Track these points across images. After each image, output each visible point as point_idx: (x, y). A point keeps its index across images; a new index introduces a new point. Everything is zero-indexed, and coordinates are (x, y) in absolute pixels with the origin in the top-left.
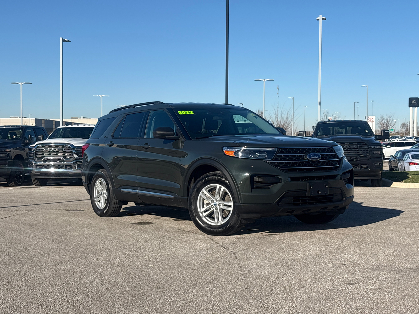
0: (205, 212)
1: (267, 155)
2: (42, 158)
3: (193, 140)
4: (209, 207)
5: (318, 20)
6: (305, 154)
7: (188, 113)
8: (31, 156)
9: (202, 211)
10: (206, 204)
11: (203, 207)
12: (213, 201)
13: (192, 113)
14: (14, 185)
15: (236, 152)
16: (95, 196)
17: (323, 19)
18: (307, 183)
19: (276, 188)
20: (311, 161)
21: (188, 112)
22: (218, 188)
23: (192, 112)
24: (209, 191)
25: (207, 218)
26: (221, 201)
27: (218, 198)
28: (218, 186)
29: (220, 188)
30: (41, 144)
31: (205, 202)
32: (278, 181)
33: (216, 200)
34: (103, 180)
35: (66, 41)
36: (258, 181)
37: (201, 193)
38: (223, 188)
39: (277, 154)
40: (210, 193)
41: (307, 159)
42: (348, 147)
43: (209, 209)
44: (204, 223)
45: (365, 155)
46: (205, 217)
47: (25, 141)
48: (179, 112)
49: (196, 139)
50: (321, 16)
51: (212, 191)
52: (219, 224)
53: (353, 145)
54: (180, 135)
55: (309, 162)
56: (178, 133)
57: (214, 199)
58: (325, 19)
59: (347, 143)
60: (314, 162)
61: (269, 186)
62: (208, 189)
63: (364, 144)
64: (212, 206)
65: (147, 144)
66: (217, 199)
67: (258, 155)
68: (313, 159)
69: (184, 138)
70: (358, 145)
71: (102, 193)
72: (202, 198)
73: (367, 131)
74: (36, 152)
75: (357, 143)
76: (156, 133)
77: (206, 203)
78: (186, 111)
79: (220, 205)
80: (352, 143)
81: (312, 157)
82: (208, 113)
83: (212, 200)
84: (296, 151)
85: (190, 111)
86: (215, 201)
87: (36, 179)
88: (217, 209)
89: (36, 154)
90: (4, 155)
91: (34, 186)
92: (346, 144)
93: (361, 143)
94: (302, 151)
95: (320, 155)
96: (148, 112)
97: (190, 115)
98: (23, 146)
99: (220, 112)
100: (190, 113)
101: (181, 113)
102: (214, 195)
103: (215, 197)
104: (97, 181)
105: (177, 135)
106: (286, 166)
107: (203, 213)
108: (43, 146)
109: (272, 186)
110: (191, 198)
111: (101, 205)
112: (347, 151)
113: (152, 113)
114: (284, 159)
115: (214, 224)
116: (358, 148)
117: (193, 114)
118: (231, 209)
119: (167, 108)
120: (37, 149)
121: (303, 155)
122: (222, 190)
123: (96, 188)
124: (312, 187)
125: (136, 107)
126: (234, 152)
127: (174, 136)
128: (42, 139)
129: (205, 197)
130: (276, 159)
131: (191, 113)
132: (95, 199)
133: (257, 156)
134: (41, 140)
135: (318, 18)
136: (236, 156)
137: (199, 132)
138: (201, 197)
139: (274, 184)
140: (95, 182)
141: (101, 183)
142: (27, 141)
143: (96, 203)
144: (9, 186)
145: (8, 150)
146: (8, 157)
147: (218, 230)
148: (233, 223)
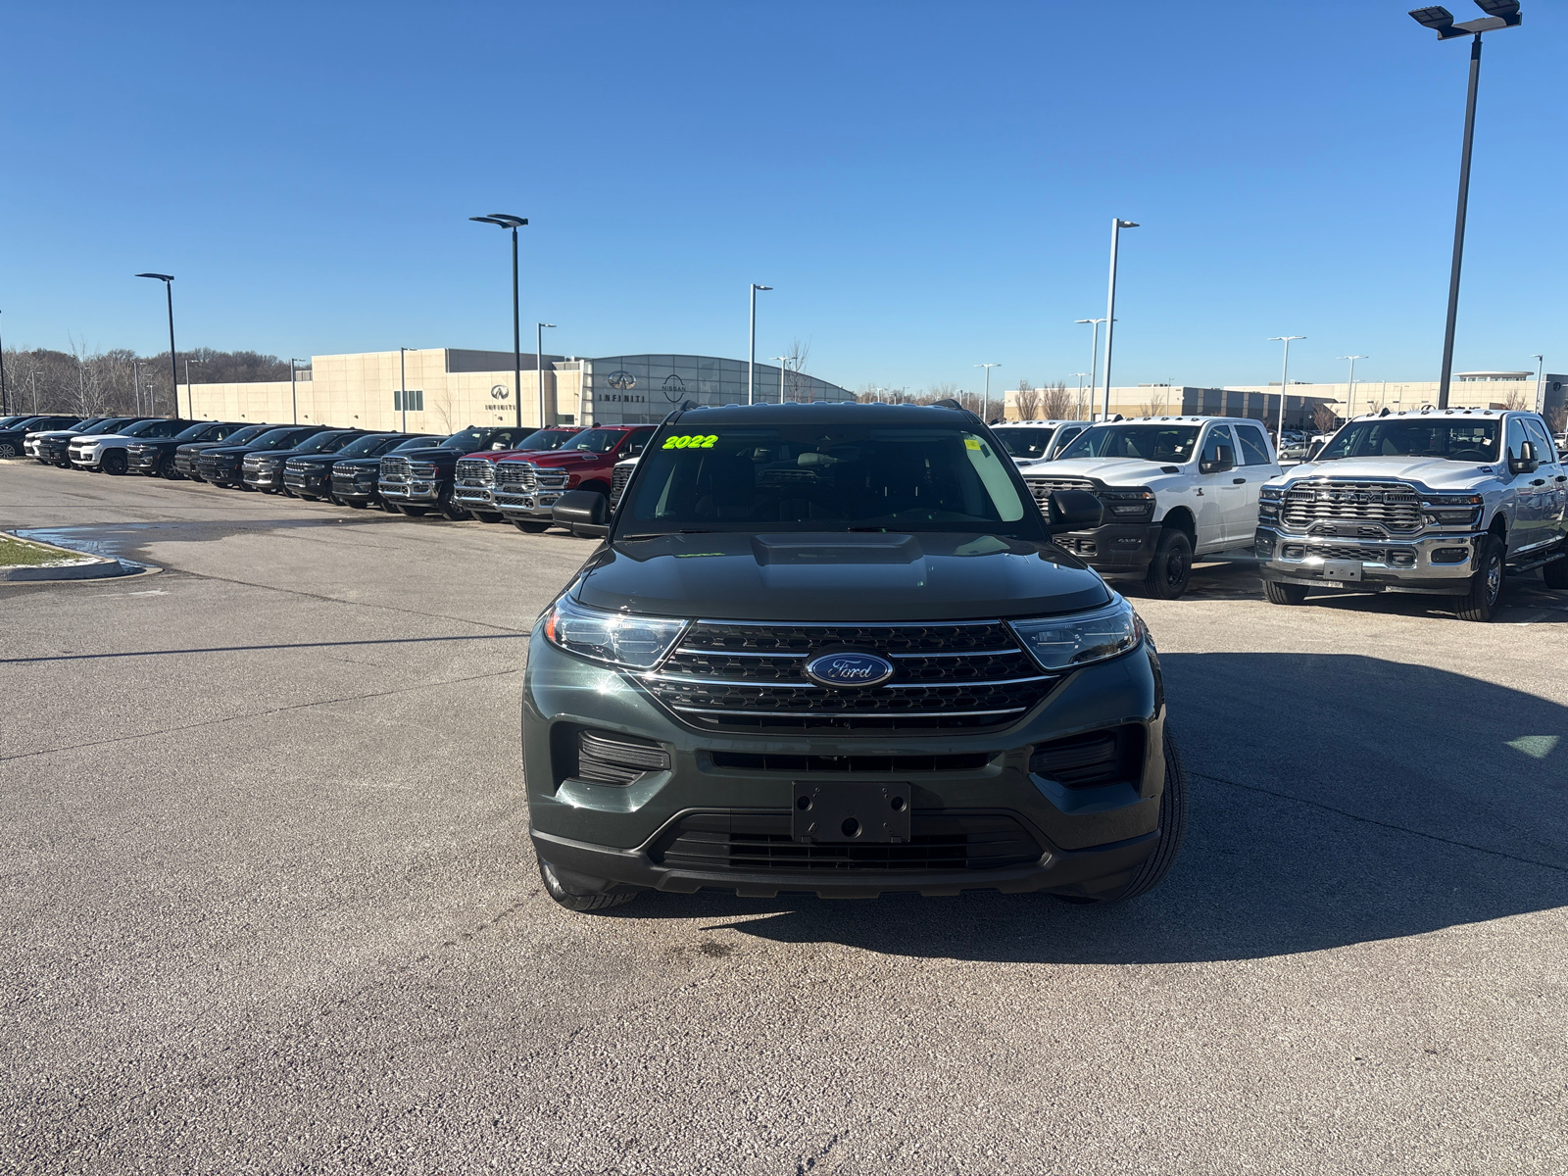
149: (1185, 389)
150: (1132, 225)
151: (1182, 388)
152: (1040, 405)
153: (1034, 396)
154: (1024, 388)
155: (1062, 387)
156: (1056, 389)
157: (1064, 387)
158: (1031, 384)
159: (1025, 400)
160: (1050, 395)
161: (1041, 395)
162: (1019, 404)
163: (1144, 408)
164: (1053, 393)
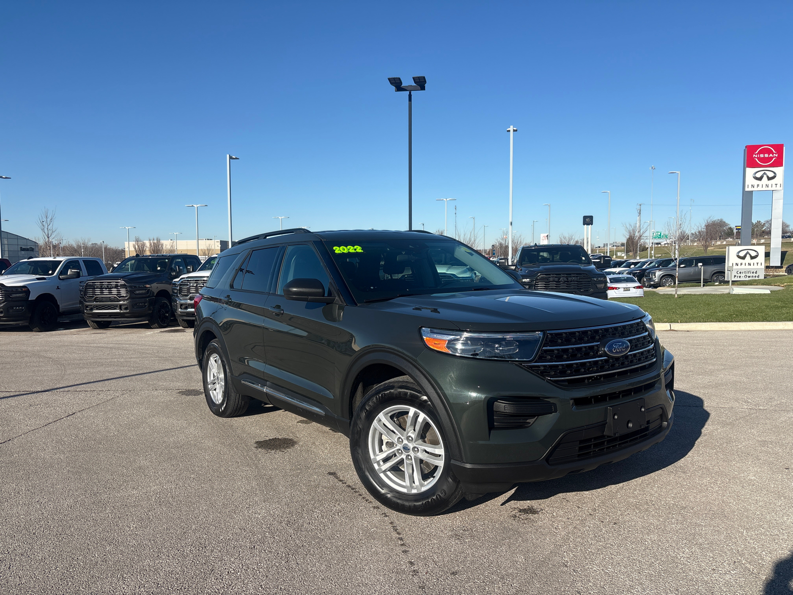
0: (385, 460)
1: (519, 347)
2: (187, 295)
3: (359, 307)
4: (394, 451)
5: (509, 131)
6: (599, 343)
7: (351, 249)
8: (175, 293)
9: (378, 460)
10: (387, 443)
11: (381, 450)
12: (400, 440)
13: (359, 249)
14: (158, 327)
15: (450, 341)
16: (209, 380)
17: (514, 131)
18: (606, 409)
19: (543, 425)
20: (612, 358)
21: (352, 247)
22: (411, 414)
23: (359, 247)
24: (392, 417)
25: (388, 473)
26: (416, 443)
27: (412, 435)
28: (412, 410)
29: (416, 416)
30: (187, 278)
31: (385, 439)
32: (549, 409)
33: (408, 438)
34: (218, 357)
35: (234, 159)
36: (504, 411)
37: (375, 422)
38: (422, 416)
39: (544, 346)
40: (394, 421)
41: (605, 354)
42: (566, 279)
43: (393, 455)
44: (382, 485)
45: (587, 289)
46: (384, 472)
47: (172, 273)
48: (334, 248)
49: (366, 302)
50: (512, 127)
51: (399, 418)
52: (414, 491)
53: (571, 277)
54: (335, 293)
55: (609, 360)
56: (332, 289)
57: (402, 436)
58: (516, 131)
59: (564, 274)
60: (617, 359)
61: (528, 421)
62: (390, 415)
63: (585, 275)
64: (399, 449)
65: (278, 307)
66: (410, 436)
67: (500, 350)
68: (617, 353)
69: (343, 300)
70: (577, 277)
71: (218, 378)
72: (377, 431)
73: (584, 258)
74: (180, 287)
75: (577, 274)
76: (291, 291)
77: (386, 441)
78: (348, 247)
79: (416, 451)
80: (570, 274)
81: (614, 350)
82: (388, 249)
83: (400, 438)
84: (582, 337)
85: (355, 247)
86: (405, 442)
87: (183, 320)
88: (410, 457)
89: (180, 290)
90: (144, 291)
91: (181, 328)
92: (563, 276)
93: (581, 274)
94: (594, 336)
95: (627, 340)
96: (284, 246)
97: (356, 254)
98: (169, 279)
99: (410, 246)
100: (355, 250)
101: (339, 250)
102: (402, 427)
103: (405, 430)
104: (211, 358)
105: (330, 294)
106: (563, 373)
107: (382, 463)
108: (188, 281)
109: (534, 420)
110: (356, 432)
111: (218, 395)
112: (563, 285)
113: (290, 249)
114: (559, 358)
115: (404, 490)
116: (578, 281)
117: (361, 251)
118: (441, 463)
119: (313, 241)
120: (181, 285)
121: (597, 345)
122: (420, 419)
123: (210, 370)
124: (616, 417)
125: (267, 238)
126: (447, 342)
127: (324, 296)
128: (191, 270)
129: (383, 431)
130: (541, 359)
131: (357, 250)
132: (209, 386)
133: (498, 351)
134: (190, 272)
135: (508, 129)
136: (451, 352)
137: (372, 288)
138: (375, 429)
139: (538, 416)
140: (208, 359)
141: (215, 361)
142: (174, 273)
143: (211, 392)
144: (152, 328)
145: (148, 286)
146: (148, 293)
147: (412, 504)
148: (445, 494)
149: (221, 241)
150: (236, 158)
151: (219, 241)
152: (147, 249)
153: (144, 245)
154: (137, 240)
155: (158, 240)
156: (155, 241)
157: (160, 240)
158: (141, 238)
159: (138, 246)
160: (152, 244)
161: (147, 243)
162: (135, 249)
163: (203, 251)
164: (154, 243)
